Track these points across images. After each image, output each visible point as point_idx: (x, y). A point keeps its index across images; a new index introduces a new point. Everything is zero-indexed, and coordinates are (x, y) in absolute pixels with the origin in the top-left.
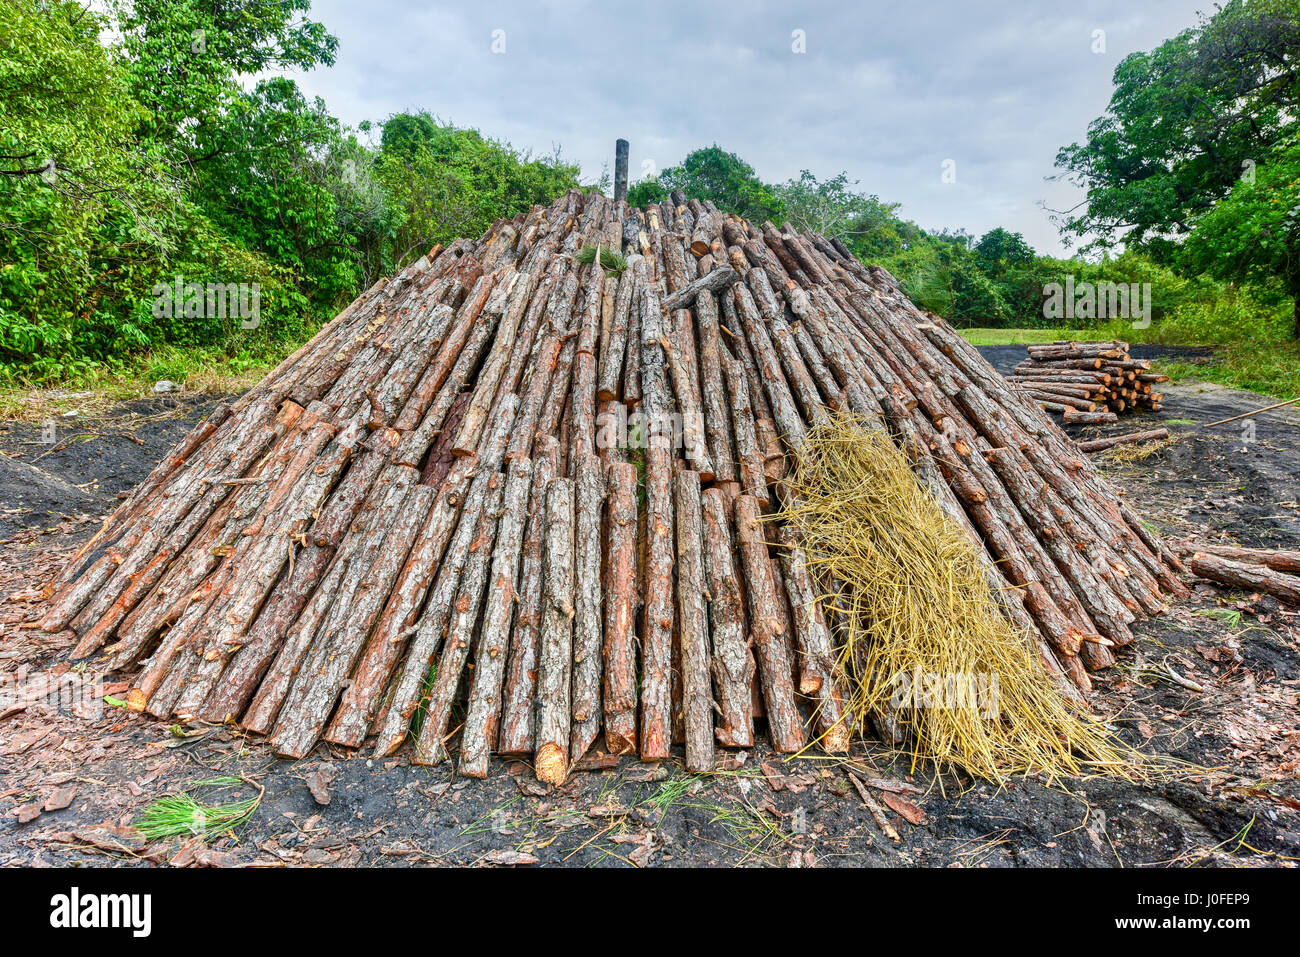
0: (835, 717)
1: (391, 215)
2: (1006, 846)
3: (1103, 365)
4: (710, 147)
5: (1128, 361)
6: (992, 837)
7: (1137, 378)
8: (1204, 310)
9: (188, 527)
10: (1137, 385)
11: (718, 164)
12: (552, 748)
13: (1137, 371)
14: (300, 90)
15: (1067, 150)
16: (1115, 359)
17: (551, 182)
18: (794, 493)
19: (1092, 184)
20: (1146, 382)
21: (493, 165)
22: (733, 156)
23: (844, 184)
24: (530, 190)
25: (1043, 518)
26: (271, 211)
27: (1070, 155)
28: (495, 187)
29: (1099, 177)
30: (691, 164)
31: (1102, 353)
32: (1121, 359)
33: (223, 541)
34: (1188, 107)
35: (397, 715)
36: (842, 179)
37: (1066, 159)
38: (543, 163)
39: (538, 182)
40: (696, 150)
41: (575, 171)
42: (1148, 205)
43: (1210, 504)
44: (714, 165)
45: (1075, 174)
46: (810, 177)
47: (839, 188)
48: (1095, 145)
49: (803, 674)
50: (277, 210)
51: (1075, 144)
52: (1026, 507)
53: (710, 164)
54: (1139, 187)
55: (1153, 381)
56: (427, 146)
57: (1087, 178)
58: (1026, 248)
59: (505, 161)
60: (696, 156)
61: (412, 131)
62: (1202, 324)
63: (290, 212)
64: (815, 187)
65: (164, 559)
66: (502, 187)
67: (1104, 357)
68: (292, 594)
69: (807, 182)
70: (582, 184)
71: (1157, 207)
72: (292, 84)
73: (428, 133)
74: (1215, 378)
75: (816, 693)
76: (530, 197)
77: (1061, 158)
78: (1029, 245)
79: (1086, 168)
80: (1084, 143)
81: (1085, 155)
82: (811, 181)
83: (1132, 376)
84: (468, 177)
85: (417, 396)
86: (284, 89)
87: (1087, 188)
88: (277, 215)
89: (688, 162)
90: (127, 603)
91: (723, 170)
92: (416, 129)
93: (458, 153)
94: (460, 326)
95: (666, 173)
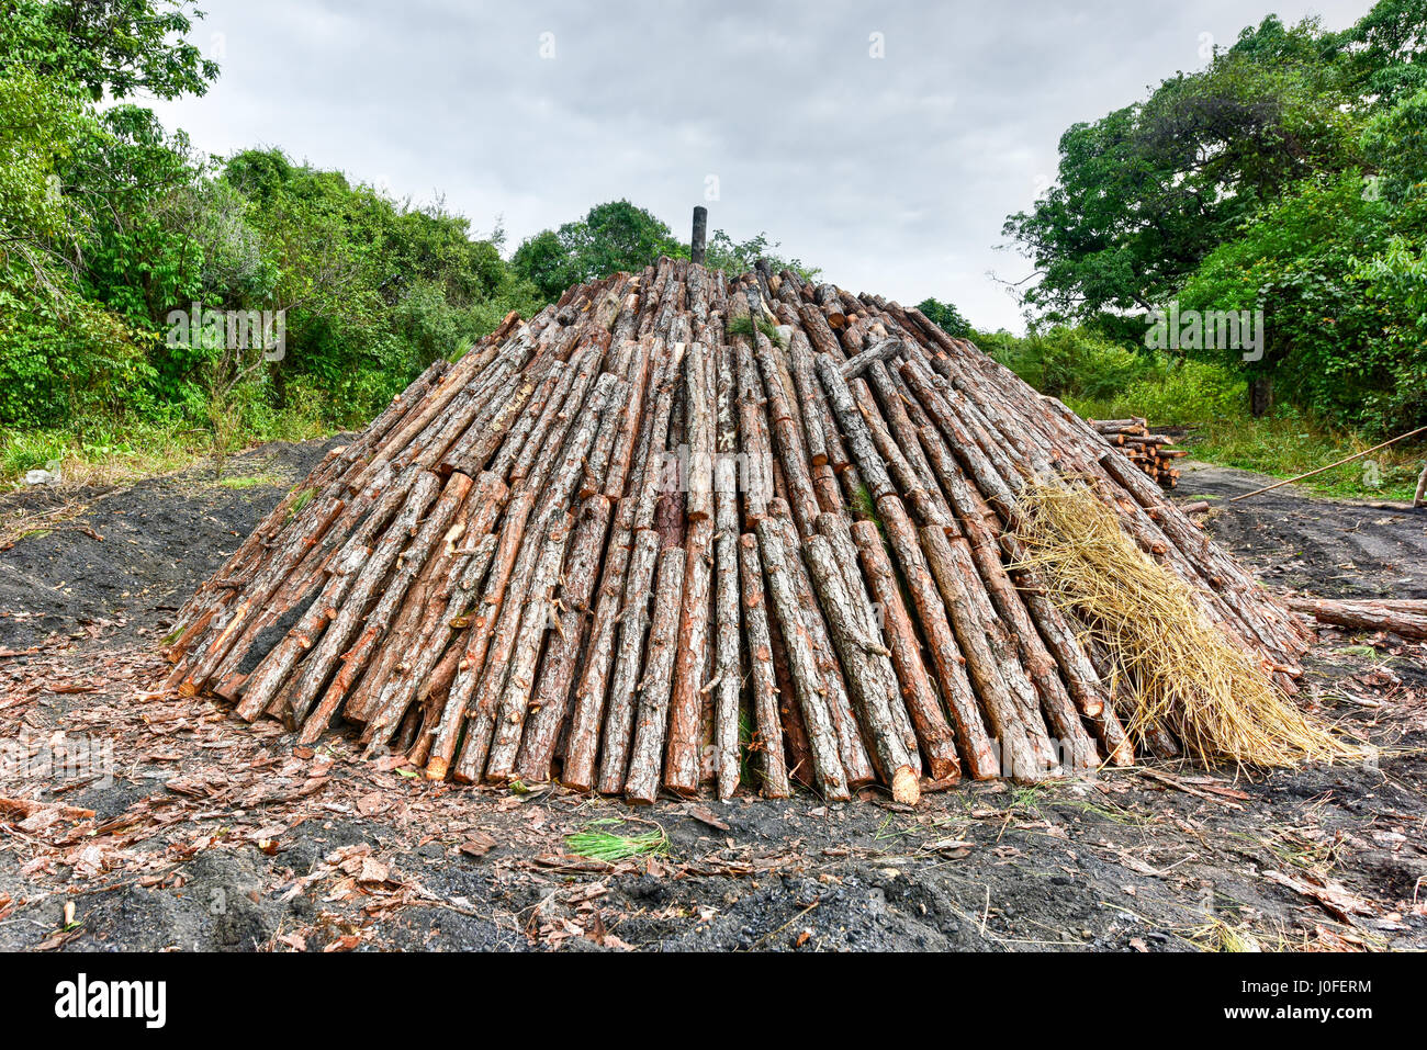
0: (1122, 734)
1: (263, 271)
2: (1333, 802)
3: (1126, 441)
4: (618, 201)
5: (1148, 437)
6: (1319, 798)
7: (1157, 454)
8: (1155, 388)
9: (390, 603)
10: (1157, 461)
11: (628, 221)
12: (906, 770)
13: (1158, 446)
14: (160, 121)
15: (1015, 218)
16: (1136, 434)
17: (438, 236)
18: (1023, 544)
19: (1039, 255)
20: (1164, 457)
21: (368, 214)
22: (645, 213)
23: (763, 246)
24: (412, 245)
25: (1209, 568)
26: (120, 264)
27: (1018, 224)
28: (370, 240)
29: (1046, 248)
30: (596, 218)
31: (1124, 428)
32: (1141, 434)
33: (455, 613)
34: (1138, 179)
35: (732, 758)
36: (761, 241)
37: (1013, 228)
38: (425, 213)
39: (421, 236)
40: (601, 203)
41: (464, 224)
42: (1109, 279)
43: (1278, 568)
44: (623, 222)
45: (1024, 244)
46: (724, 238)
47: (758, 251)
48: (1043, 214)
49: (1084, 701)
50: (127, 263)
51: (1021, 213)
52: (1192, 558)
53: (620, 221)
54: (1097, 260)
55: (1172, 456)
56: (284, 188)
57: (1035, 248)
58: (960, 321)
59: (381, 209)
60: (601, 210)
61: (264, 172)
62: (1152, 403)
63: (144, 266)
64: (730, 249)
65: (373, 638)
66: (379, 240)
67: (1126, 432)
68: (567, 658)
69: (720, 244)
70: (471, 240)
71: (1117, 281)
72: (149, 114)
73: (284, 173)
74: (1201, 456)
75: (1100, 715)
76: (412, 252)
77: (1009, 227)
78: (964, 318)
79: (1034, 238)
80: (1031, 212)
81: (1032, 224)
82: (725, 242)
83: (1153, 452)
84: (341, 228)
85: (618, 463)
86: (138, 120)
87: (1035, 259)
88: (127, 269)
89: (591, 218)
90: (346, 684)
91: (635, 227)
92: (270, 169)
93: (323, 199)
94: (635, 395)
95: (566, 229)
